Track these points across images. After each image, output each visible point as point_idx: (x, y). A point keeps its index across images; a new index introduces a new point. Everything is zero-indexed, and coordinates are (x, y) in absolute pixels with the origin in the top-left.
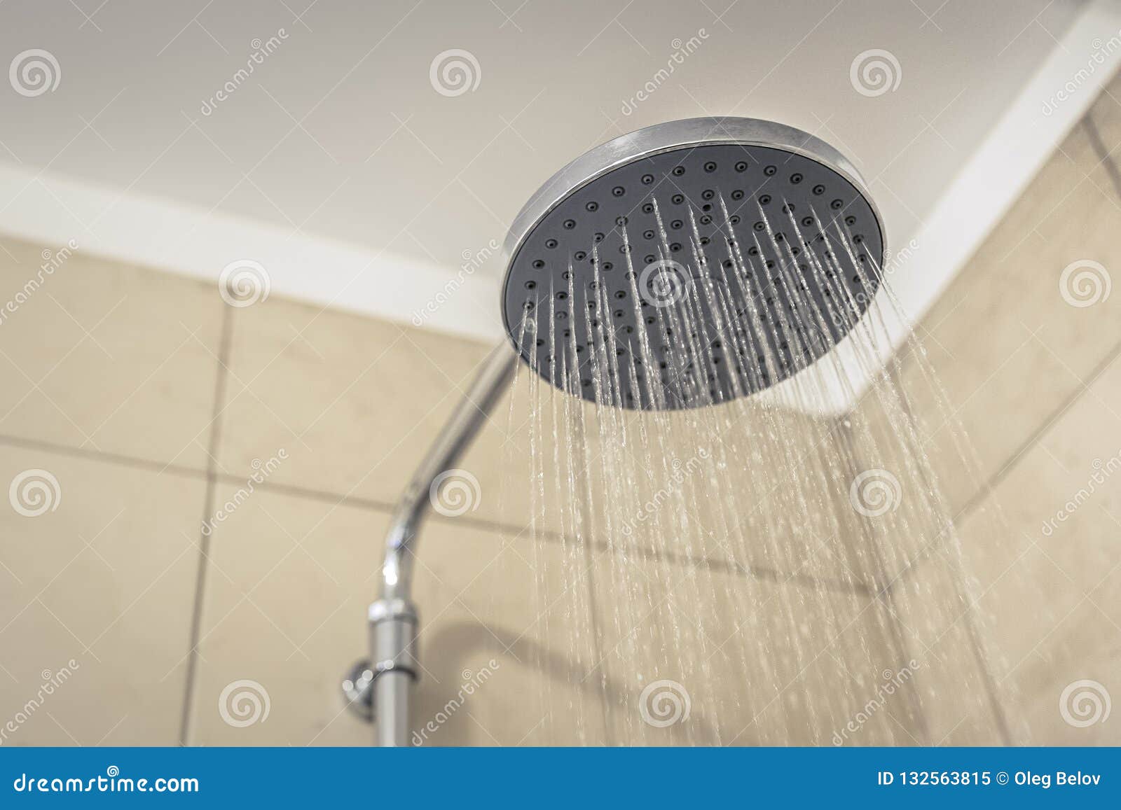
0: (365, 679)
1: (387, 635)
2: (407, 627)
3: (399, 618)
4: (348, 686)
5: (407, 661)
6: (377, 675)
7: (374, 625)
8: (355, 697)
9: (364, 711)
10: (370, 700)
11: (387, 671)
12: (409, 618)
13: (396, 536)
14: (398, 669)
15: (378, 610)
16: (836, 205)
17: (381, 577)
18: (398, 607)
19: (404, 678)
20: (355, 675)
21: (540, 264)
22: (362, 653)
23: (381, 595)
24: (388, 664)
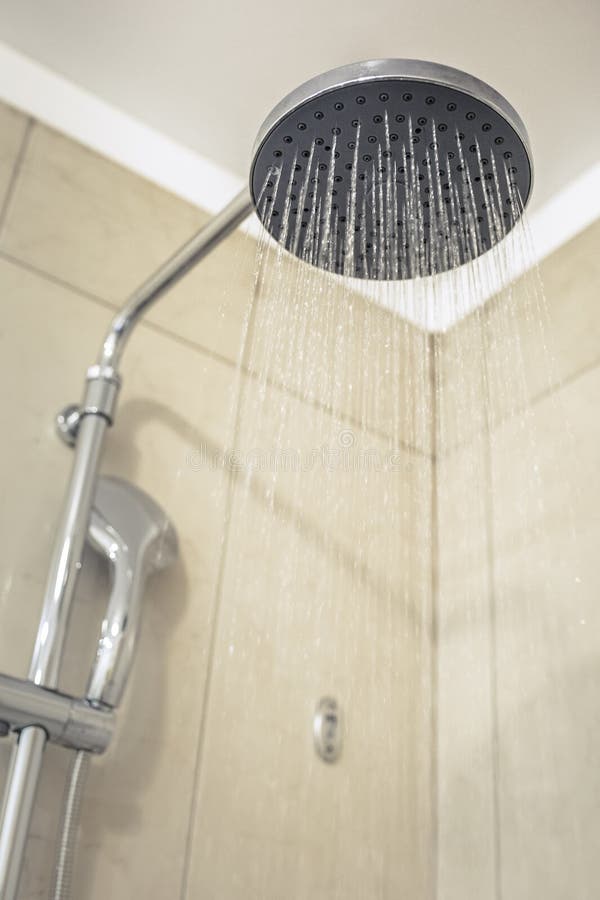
0: (74, 418)
1: (97, 390)
2: (113, 388)
3: (109, 381)
4: (61, 419)
5: (107, 411)
6: (83, 416)
7: (89, 381)
8: (65, 429)
9: (69, 439)
10: (75, 432)
11: (91, 414)
12: (115, 382)
13: (119, 323)
14: (100, 414)
15: (94, 372)
16: (507, 155)
17: (102, 349)
18: (109, 372)
19: (103, 422)
20: (67, 414)
21: (289, 140)
22: (76, 400)
23: (99, 362)
24: (94, 409)
